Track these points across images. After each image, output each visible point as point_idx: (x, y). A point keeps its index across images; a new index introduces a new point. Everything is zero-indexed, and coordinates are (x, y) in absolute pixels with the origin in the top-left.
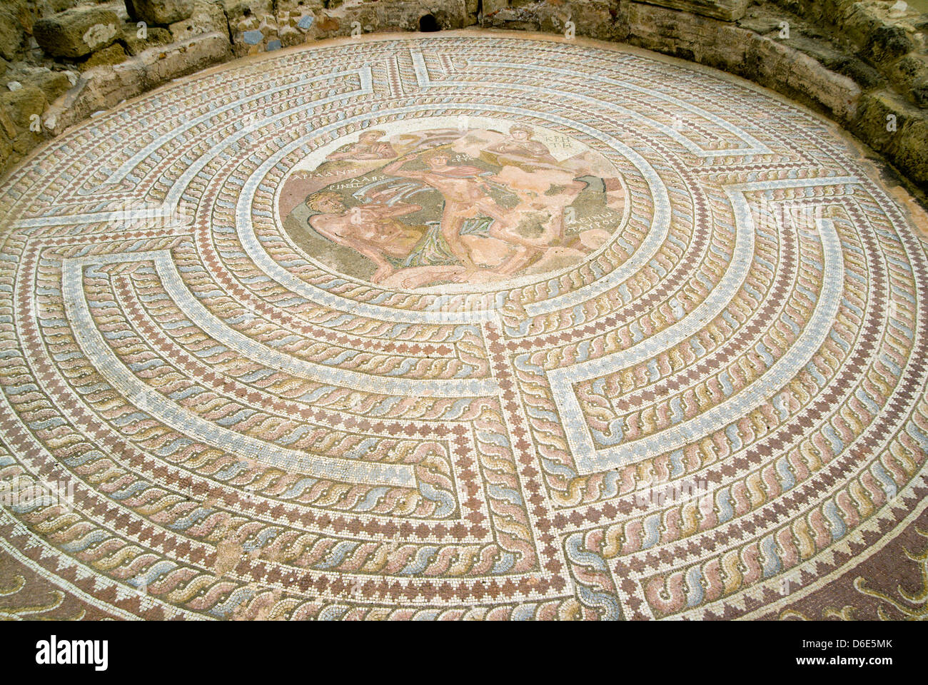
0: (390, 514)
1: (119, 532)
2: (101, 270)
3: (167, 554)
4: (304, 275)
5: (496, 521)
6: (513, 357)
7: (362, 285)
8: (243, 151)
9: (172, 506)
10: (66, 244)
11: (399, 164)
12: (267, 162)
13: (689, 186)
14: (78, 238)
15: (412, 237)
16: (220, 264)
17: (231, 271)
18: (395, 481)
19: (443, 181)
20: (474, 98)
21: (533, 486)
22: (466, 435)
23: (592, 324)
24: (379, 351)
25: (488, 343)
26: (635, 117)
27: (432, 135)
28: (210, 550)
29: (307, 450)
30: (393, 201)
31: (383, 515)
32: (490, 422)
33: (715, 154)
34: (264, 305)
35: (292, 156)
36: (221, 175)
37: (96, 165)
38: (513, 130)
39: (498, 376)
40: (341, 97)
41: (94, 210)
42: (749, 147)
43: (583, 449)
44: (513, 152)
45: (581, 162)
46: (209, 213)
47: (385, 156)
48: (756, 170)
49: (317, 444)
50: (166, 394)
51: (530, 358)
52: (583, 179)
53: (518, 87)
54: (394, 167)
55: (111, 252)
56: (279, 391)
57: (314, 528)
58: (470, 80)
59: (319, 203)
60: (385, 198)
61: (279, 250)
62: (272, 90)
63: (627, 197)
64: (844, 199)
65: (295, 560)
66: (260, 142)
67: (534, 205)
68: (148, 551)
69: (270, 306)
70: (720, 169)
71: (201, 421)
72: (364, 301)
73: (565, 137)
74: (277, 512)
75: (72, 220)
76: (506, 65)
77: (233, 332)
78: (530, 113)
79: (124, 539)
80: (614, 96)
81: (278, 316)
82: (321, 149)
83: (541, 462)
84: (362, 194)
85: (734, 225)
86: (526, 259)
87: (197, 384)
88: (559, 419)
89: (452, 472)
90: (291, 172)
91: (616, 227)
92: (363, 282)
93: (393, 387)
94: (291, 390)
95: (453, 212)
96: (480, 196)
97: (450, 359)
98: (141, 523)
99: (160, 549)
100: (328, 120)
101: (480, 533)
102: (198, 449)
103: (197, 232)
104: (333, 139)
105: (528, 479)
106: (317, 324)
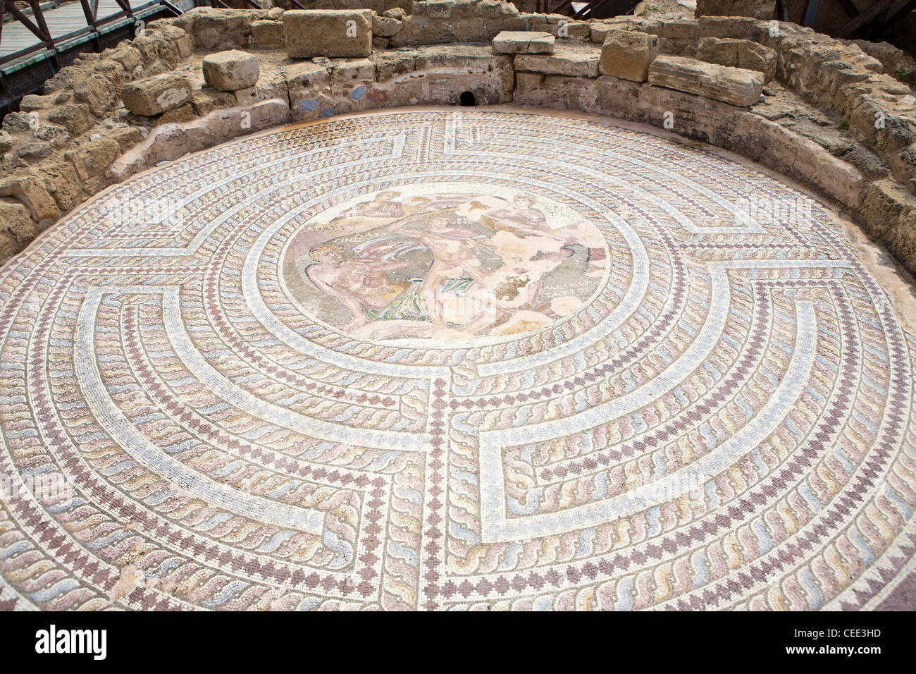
0: (288, 559)
1: (41, 545)
2: (117, 299)
3: (75, 572)
4: (286, 318)
5: (386, 580)
6: (452, 415)
7: (334, 333)
8: (272, 203)
9: (97, 525)
10: (98, 273)
11: (403, 223)
12: (288, 214)
13: (673, 260)
14: (109, 269)
15: (393, 292)
16: (217, 303)
17: (224, 309)
18: (304, 526)
19: (438, 241)
21: (433, 548)
22: (383, 488)
23: (539, 390)
24: (330, 396)
25: (433, 398)
26: (637, 192)
27: (441, 198)
28: (114, 572)
29: (234, 485)
31: (281, 559)
32: (410, 477)
33: (707, 230)
34: (242, 343)
35: (312, 210)
36: (245, 223)
38: (517, 198)
39: (432, 432)
40: (371, 159)
41: (130, 246)
42: (744, 225)
43: (494, 516)
44: (510, 219)
45: (574, 231)
46: (224, 256)
47: (393, 215)
48: (744, 248)
49: (245, 481)
50: (130, 418)
51: (467, 418)
53: (534, 159)
54: (398, 225)
55: (131, 284)
56: (229, 425)
57: (214, 563)
58: (491, 151)
59: (321, 255)
61: (272, 294)
62: (314, 151)
64: (830, 282)
65: (186, 594)
66: (288, 196)
67: (516, 269)
69: (247, 344)
70: (708, 246)
71: (151, 446)
72: (331, 348)
74: (186, 543)
75: (109, 253)
76: (528, 138)
77: (207, 366)
79: (43, 552)
80: (622, 172)
81: (252, 354)
82: (339, 205)
83: (447, 525)
84: (362, 248)
85: (709, 301)
87: (160, 411)
88: (479, 482)
89: (359, 523)
90: (306, 224)
91: (589, 295)
92: (336, 329)
93: (330, 433)
94: (239, 426)
95: (439, 270)
96: (468, 258)
97: (392, 411)
98: (63, 538)
99: (70, 566)
100: (354, 180)
101: (367, 590)
102: (139, 472)
103: (209, 271)
104: (352, 197)
105: (430, 540)
106: (281, 365)
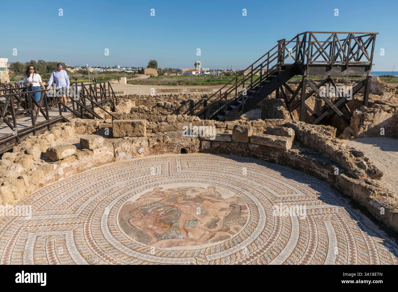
2: (44, 238)
4: (122, 241)
7: (144, 246)
8: (110, 193)
10: (34, 227)
11: (166, 200)
12: (118, 198)
14: (39, 225)
15: (166, 227)
16: (91, 237)
17: (95, 239)
19: (181, 206)
20: (197, 176)
26: (253, 183)
27: (179, 189)
30: (161, 213)
33: (283, 196)
34: (104, 254)
35: (128, 196)
36: (100, 202)
37: (55, 197)
38: (209, 188)
40: (149, 175)
41: (48, 214)
42: (297, 193)
44: (208, 196)
45: (233, 199)
46: (92, 216)
47: (161, 197)
48: (299, 202)
52: (233, 206)
53: (212, 173)
54: (164, 201)
55: (50, 231)
58: (195, 170)
59: (134, 213)
60: (159, 212)
61: (115, 231)
63: (249, 212)
64: (335, 213)
66: (117, 191)
67: (214, 215)
70: (285, 202)
72: (144, 253)
73: (227, 190)
75: (39, 218)
78: (216, 181)
80: (246, 175)
82: (139, 193)
84: (151, 210)
85: (291, 224)
86: (208, 237)
90: (126, 202)
91: (244, 224)
95: (183, 217)
103: (86, 224)
104: (144, 190)
106: (123, 263)
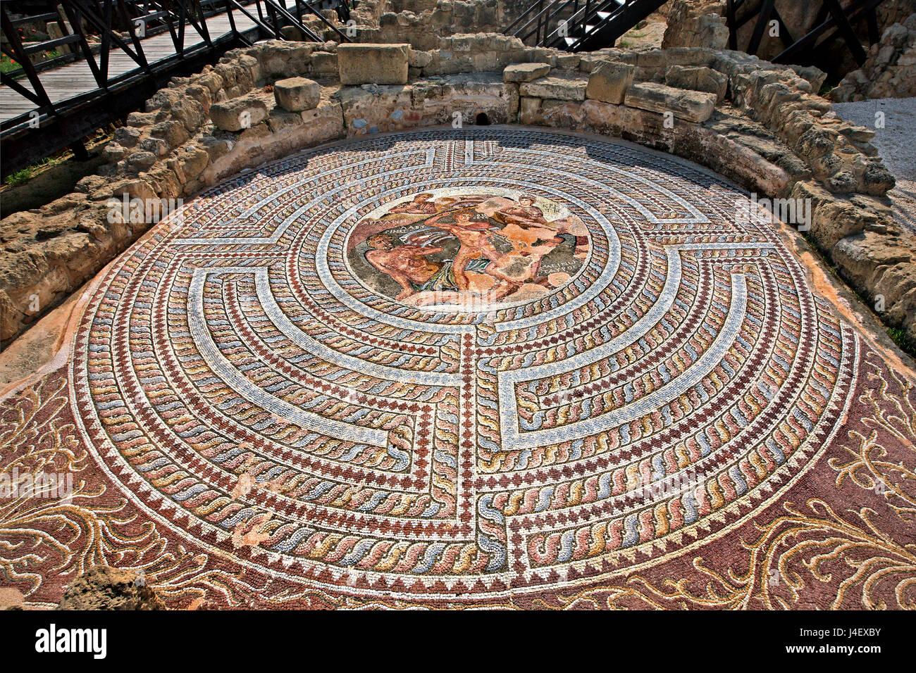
0: (362, 465)
1: (176, 460)
2: (218, 277)
3: (204, 479)
4: (352, 291)
5: (435, 478)
6: (477, 360)
7: (389, 301)
8: (334, 202)
9: (218, 445)
10: (201, 257)
11: (437, 218)
12: (348, 211)
13: (639, 245)
14: (210, 254)
15: (431, 270)
16: (298, 280)
17: (304, 285)
18: (373, 442)
19: (463, 232)
21: (467, 455)
22: (430, 413)
23: (540, 341)
24: (388, 348)
25: (464, 348)
27: (464, 199)
29: (320, 413)
30: (425, 244)
31: (357, 465)
32: (449, 405)
33: (665, 221)
34: (319, 310)
35: (366, 208)
36: (315, 218)
38: (521, 198)
39: (463, 373)
40: (410, 168)
41: (225, 236)
42: (694, 217)
43: (510, 431)
44: (517, 214)
45: (565, 224)
46: (301, 244)
47: (428, 212)
49: (328, 410)
50: (237, 367)
51: (489, 362)
53: (534, 168)
54: (432, 220)
55: (229, 265)
56: (313, 370)
57: (308, 470)
58: (501, 161)
59: (375, 243)
60: (421, 242)
61: (340, 273)
62: (365, 162)
63: (590, 251)
64: (759, 260)
65: (289, 492)
66: (347, 197)
67: (522, 252)
68: (192, 475)
69: (323, 311)
70: (666, 233)
71: (254, 387)
72: (387, 313)
74: (286, 456)
75: (209, 242)
77: (293, 327)
78: (537, 186)
79: (178, 466)
80: (600, 176)
81: (327, 318)
82: (387, 204)
83: (477, 438)
84: (406, 238)
86: (505, 291)
87: (260, 361)
88: (499, 407)
89: (413, 438)
90: (362, 219)
91: (576, 271)
92: (390, 299)
93: (389, 374)
94: (321, 370)
96: (486, 244)
97: (434, 357)
98: (193, 455)
99: (200, 475)
100: (397, 185)
101: (420, 485)
102: (247, 406)
103: (289, 256)
104: (396, 198)
105: (465, 449)
106: (350, 326)
